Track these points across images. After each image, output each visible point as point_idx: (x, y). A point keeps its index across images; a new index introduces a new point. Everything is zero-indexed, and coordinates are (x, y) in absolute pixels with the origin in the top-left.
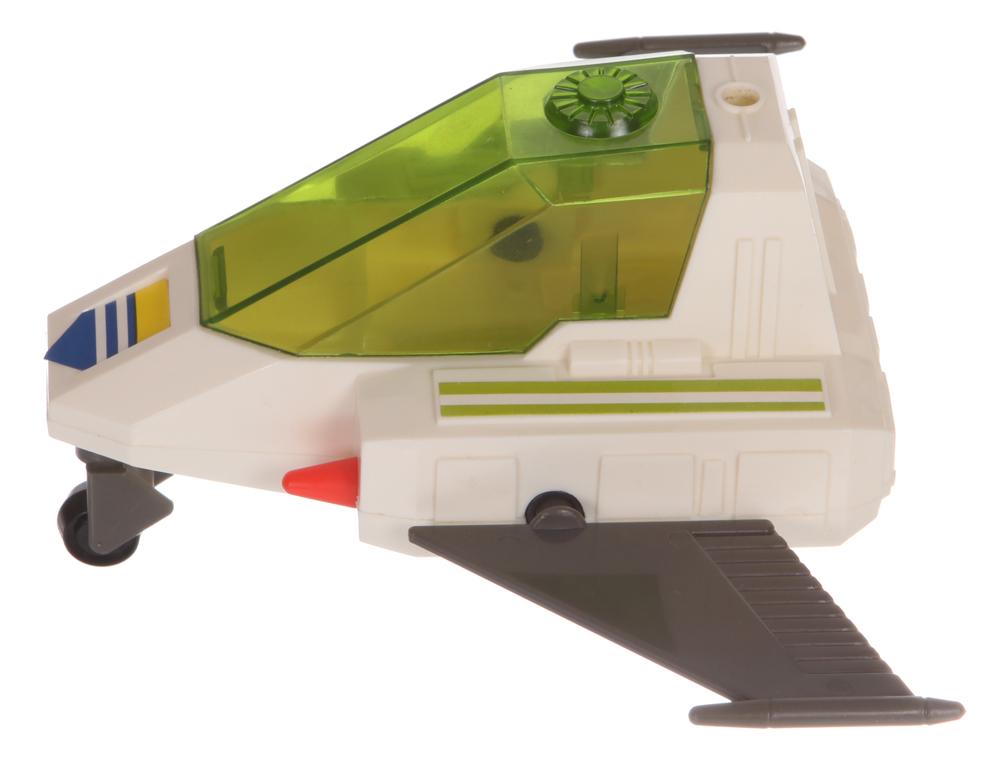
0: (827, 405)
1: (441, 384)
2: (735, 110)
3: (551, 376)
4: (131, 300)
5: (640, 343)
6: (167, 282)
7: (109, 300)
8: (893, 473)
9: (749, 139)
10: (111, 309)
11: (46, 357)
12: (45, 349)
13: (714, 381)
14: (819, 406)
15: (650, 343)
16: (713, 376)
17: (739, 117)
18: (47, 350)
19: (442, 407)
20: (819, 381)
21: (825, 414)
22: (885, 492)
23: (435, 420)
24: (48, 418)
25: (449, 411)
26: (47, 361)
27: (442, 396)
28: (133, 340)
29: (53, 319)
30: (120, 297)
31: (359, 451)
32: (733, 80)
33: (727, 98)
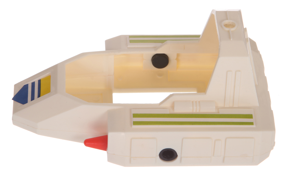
0: (254, 123)
1: (133, 114)
2: (227, 29)
3: (168, 112)
4: (39, 81)
5: (196, 102)
6: (51, 76)
7: (33, 81)
8: (274, 143)
9: (231, 40)
10: (33, 84)
11: (13, 99)
12: (13, 96)
13: (219, 114)
14: (252, 123)
15: (199, 102)
16: (219, 113)
17: (229, 32)
18: (13, 97)
19: (133, 122)
20: (252, 115)
21: (254, 126)
22: (272, 148)
23: (131, 126)
24: (12, 119)
25: (135, 123)
26: (13, 101)
27: (134, 118)
28: (39, 96)
29: (16, 86)
30: (36, 81)
31: (107, 134)
32: (227, 19)
33: (225, 25)
